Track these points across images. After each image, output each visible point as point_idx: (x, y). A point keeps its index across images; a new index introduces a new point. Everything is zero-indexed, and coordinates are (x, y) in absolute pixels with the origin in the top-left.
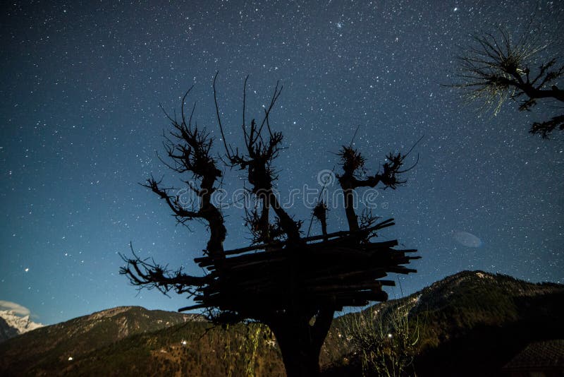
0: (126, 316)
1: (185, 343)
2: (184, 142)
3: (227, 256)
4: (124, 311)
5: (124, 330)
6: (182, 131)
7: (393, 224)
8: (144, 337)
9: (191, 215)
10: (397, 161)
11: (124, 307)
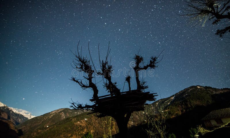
0: (63, 112)
1: (86, 119)
2: (80, 62)
3: (99, 98)
4: (62, 110)
5: (63, 116)
6: (79, 59)
7: (148, 87)
8: (71, 118)
9: (87, 87)
10: (155, 59)
11: (62, 109)
